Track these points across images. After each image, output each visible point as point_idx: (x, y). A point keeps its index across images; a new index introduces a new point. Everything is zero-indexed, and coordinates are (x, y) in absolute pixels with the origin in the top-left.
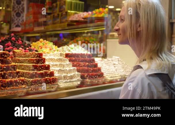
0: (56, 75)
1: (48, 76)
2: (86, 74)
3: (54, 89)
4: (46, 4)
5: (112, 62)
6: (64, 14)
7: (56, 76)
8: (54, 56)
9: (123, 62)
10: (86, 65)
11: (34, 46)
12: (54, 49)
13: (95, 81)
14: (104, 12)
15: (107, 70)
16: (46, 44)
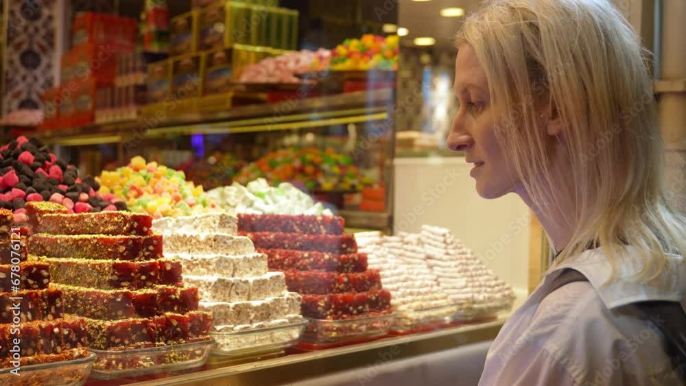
0: (207, 301)
1: (176, 309)
2: (321, 299)
3: (198, 359)
4: (143, 16)
5: (418, 249)
6: (220, 58)
7: (203, 308)
8: (196, 227)
9: (464, 250)
10: (324, 263)
11: (108, 186)
12: (191, 199)
13: (358, 325)
14: (379, 51)
15: (405, 281)
16: (158, 177)
